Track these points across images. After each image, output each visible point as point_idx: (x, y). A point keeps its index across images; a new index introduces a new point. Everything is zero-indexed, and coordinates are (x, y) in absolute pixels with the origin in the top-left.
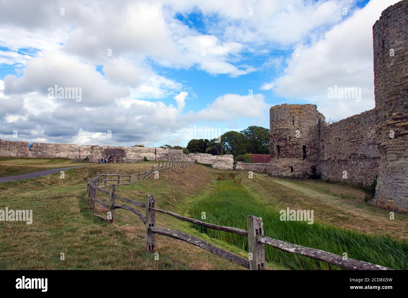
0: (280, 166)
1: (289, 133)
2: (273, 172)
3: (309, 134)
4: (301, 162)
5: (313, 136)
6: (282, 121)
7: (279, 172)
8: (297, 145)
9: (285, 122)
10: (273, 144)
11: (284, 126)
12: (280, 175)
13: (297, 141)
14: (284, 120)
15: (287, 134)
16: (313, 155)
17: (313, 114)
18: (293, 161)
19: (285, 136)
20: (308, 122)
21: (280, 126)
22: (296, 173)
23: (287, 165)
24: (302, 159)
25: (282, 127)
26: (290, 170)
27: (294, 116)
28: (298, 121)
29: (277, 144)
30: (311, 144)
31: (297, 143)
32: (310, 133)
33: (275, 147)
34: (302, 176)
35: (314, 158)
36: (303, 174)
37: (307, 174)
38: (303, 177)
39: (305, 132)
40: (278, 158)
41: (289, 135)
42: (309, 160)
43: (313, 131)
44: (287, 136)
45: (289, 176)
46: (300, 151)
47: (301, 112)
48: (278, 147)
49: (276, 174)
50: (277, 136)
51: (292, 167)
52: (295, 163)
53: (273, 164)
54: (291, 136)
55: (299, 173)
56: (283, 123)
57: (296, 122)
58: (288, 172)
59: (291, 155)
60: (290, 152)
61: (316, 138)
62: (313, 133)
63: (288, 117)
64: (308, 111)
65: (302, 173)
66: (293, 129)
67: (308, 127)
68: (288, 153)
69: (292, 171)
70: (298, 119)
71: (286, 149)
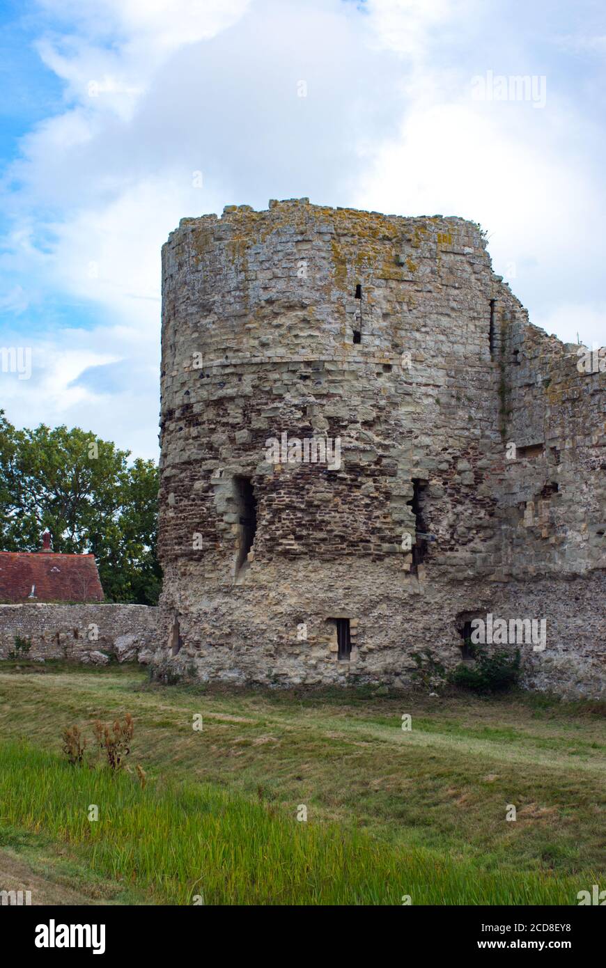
0: (259, 618)
1: (328, 396)
2: (199, 662)
3: (448, 406)
4: (402, 586)
5: (470, 419)
6: (276, 315)
7: (256, 655)
8: (382, 473)
9: (305, 320)
10: (208, 465)
11: (291, 347)
12: (260, 677)
13: (380, 452)
14: (291, 307)
15: (312, 399)
16: (464, 544)
17: (468, 280)
18: (354, 583)
19: (299, 414)
20: (443, 332)
21: (264, 345)
22: (375, 664)
23: (313, 607)
24: (406, 567)
25: (281, 351)
26: (334, 645)
27: (364, 286)
28: (385, 316)
29: (240, 470)
30: (460, 473)
31: (377, 463)
32: (453, 402)
33: (225, 490)
34: (407, 677)
35: (471, 564)
36: (415, 664)
37: (437, 664)
38: (415, 688)
39: (423, 389)
40: (242, 562)
41: (331, 410)
42: (444, 574)
43: (472, 392)
44: (316, 410)
45: (329, 681)
46: (396, 516)
47: (403, 259)
48: (247, 490)
49: (233, 675)
50: (234, 414)
51: (346, 621)
52: (366, 592)
53: (206, 605)
54: (344, 413)
55: (389, 658)
56: (290, 328)
57: (376, 325)
58: (319, 653)
59: (342, 537)
60: (338, 518)
61: (483, 436)
62: (470, 400)
63: (326, 289)
64: (444, 257)
65: (405, 660)
66: (354, 367)
67: (440, 359)
68: (318, 526)
69: (345, 646)
70: (386, 307)
71: (310, 504)
